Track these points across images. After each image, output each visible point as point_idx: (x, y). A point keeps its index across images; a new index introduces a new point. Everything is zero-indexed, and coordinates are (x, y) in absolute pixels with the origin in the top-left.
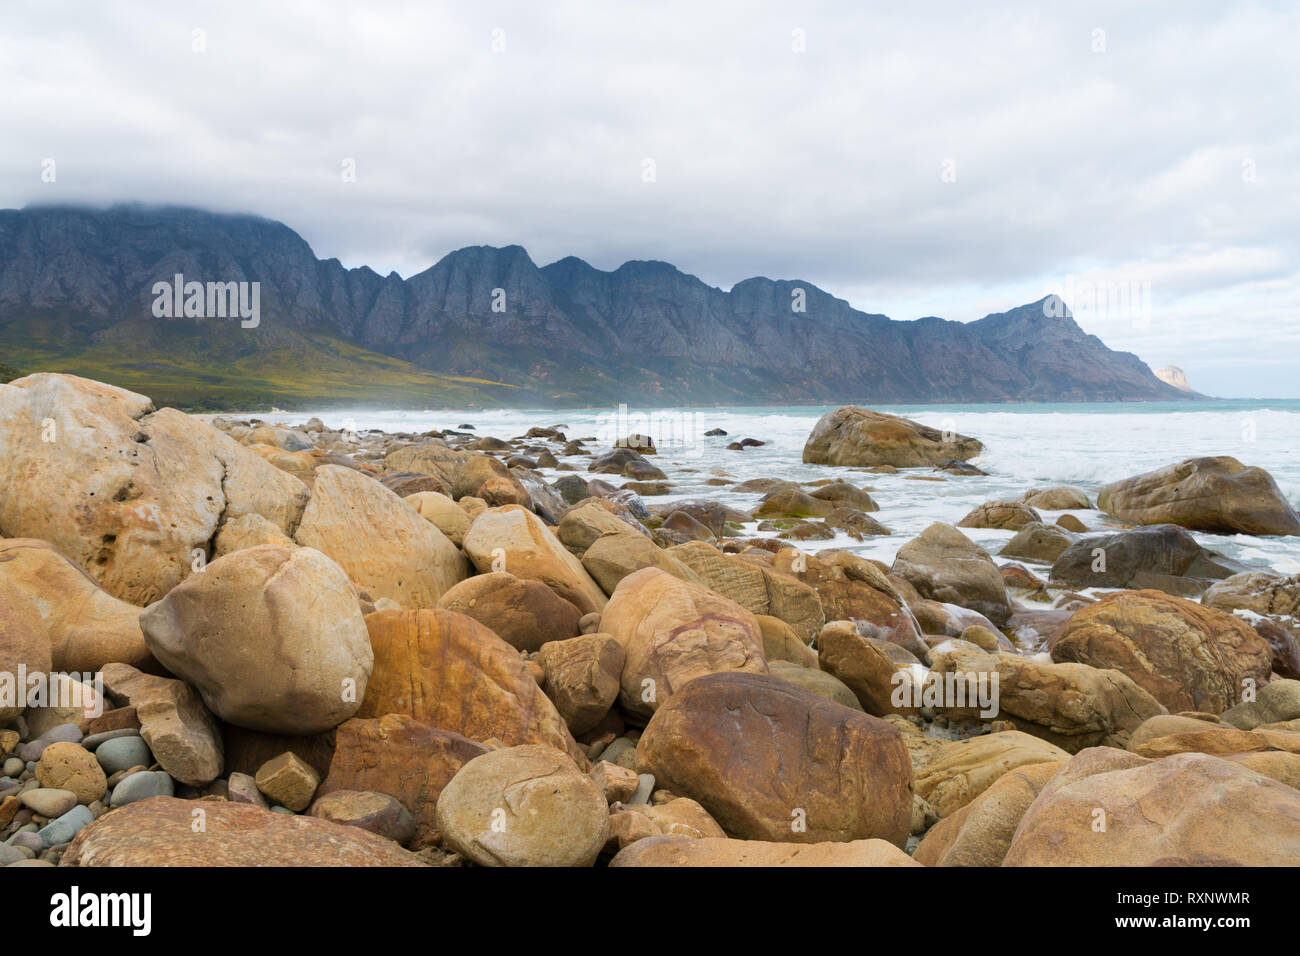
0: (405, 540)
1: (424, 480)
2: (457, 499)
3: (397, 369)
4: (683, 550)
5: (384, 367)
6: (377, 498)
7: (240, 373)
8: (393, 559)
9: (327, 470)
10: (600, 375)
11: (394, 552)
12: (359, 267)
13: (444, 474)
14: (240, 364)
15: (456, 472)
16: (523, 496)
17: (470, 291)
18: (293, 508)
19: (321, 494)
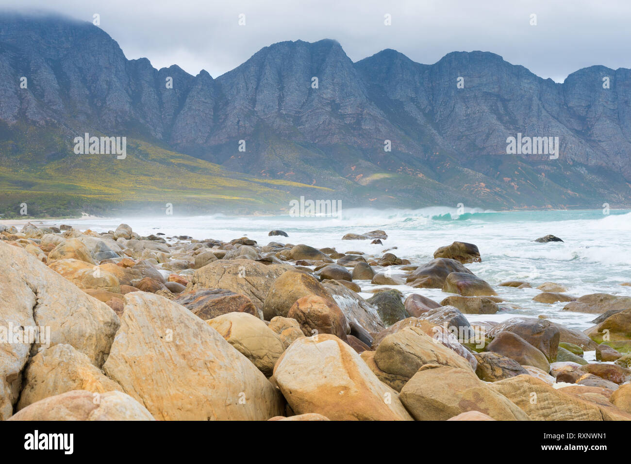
0: (215, 372)
1: (234, 299)
2: (268, 318)
3: (205, 171)
4: (510, 384)
5: (193, 169)
6: (186, 326)
7: (51, 178)
8: (201, 392)
9: (136, 296)
10: (420, 175)
11: (203, 385)
12: (168, 67)
13: (254, 290)
14: (50, 169)
15: (267, 287)
16: (337, 315)
17: (282, 89)
18: (102, 336)
19: (130, 322)
